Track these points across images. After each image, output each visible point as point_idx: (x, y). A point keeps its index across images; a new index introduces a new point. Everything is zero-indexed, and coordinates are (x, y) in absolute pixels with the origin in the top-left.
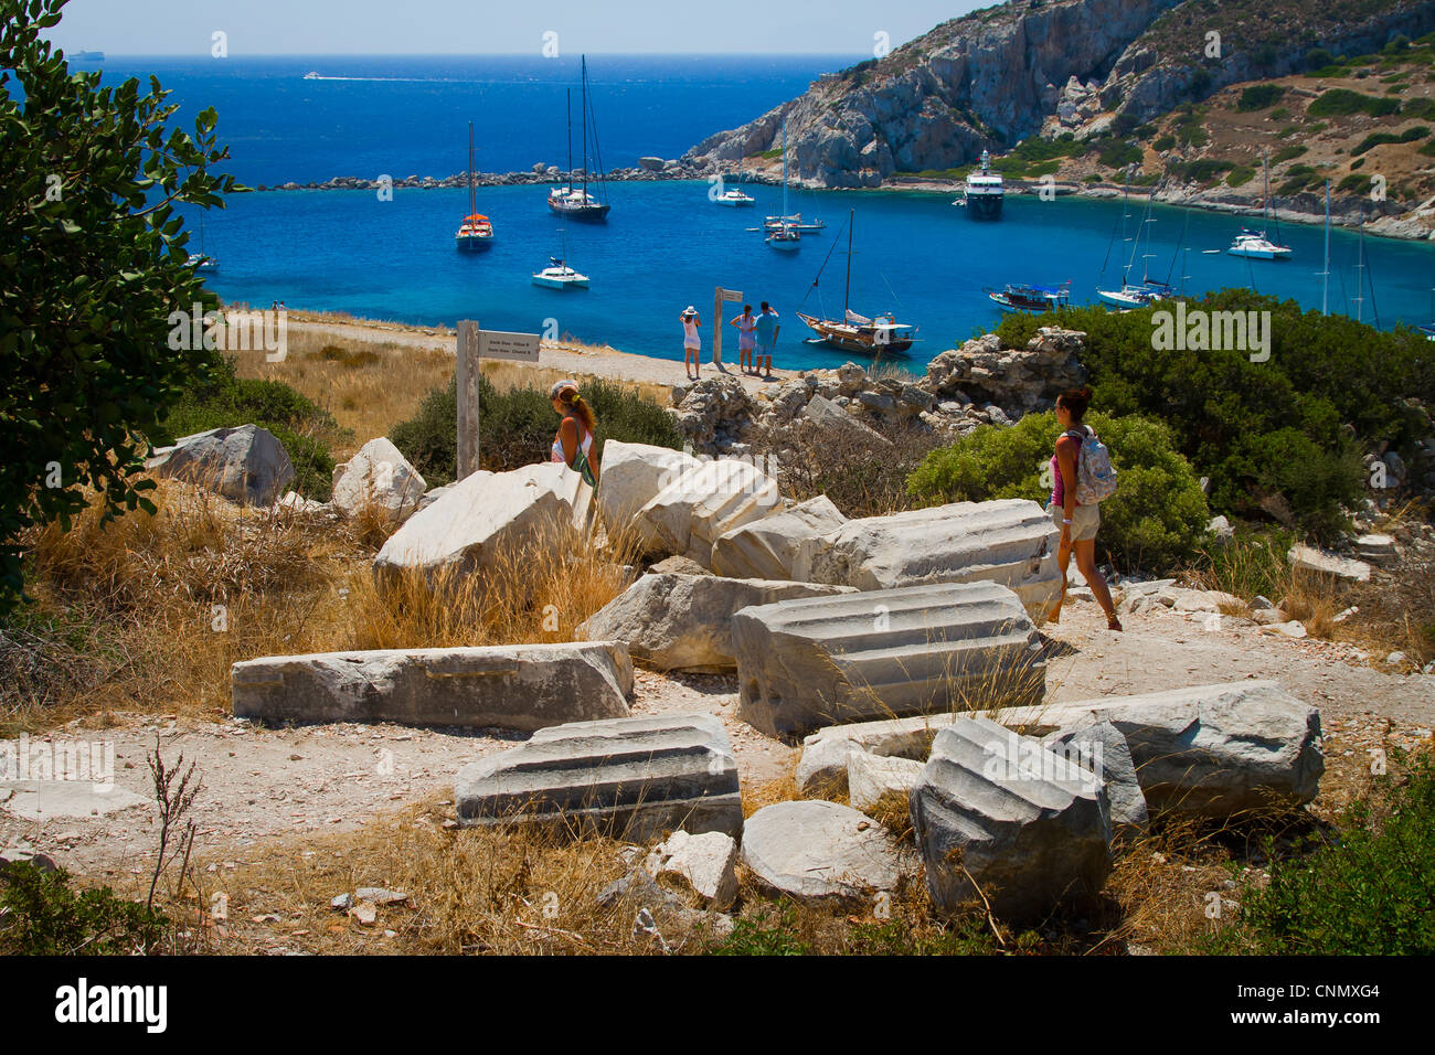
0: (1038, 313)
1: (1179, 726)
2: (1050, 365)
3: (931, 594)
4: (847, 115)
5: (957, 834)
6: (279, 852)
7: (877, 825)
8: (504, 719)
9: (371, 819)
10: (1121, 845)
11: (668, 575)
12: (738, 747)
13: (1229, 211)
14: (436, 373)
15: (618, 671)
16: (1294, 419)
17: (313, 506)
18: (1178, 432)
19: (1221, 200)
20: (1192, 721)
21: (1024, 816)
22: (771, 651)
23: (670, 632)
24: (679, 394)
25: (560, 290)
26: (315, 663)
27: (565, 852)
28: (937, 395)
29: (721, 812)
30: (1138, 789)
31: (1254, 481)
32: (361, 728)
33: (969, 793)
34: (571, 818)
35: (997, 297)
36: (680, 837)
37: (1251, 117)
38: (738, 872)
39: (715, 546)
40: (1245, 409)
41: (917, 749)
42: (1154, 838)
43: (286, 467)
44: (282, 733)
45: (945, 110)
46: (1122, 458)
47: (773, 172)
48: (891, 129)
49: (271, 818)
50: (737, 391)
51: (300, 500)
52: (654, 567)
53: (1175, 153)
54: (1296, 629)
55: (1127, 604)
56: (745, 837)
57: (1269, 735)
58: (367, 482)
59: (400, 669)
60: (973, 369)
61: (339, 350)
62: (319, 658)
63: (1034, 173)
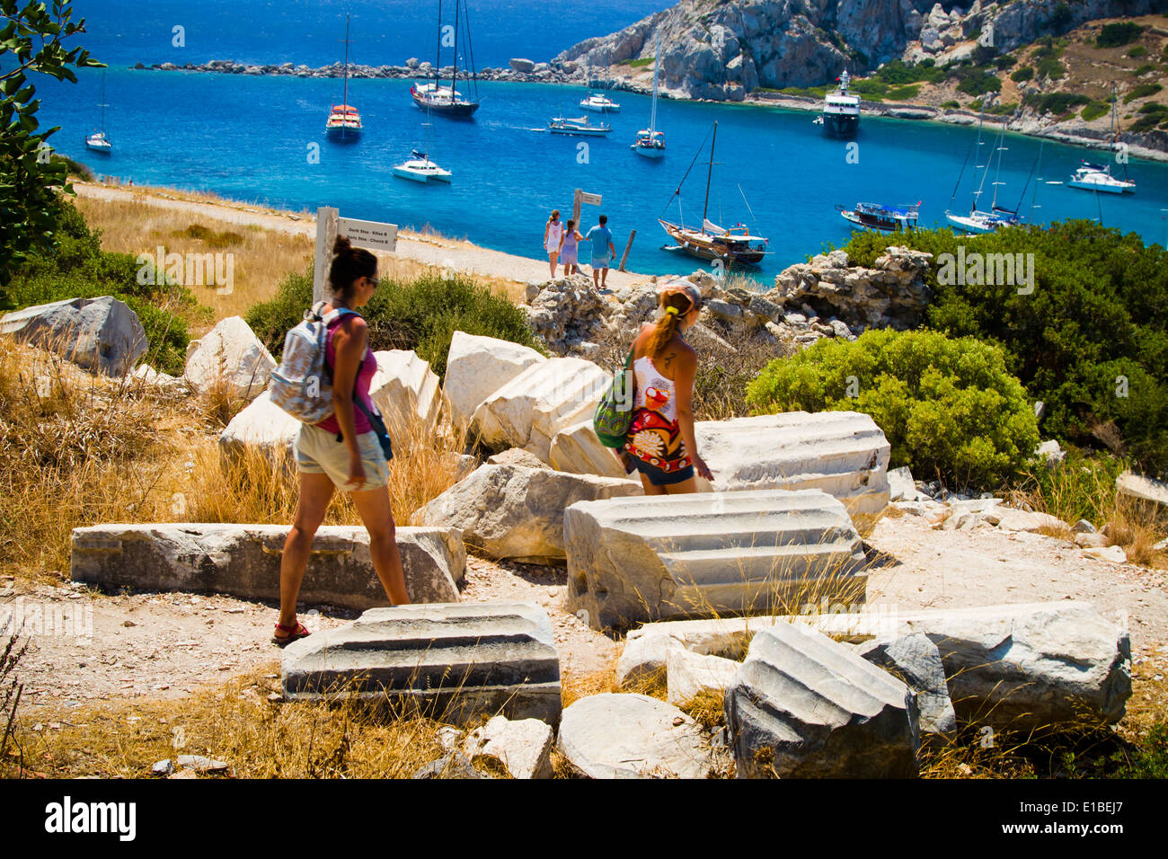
0: (886, 232)
1: (991, 642)
2: (895, 284)
3: (760, 499)
4: (716, 29)
5: (768, 734)
6: (105, 715)
7: (692, 721)
8: (337, 598)
9: (197, 688)
10: (929, 754)
11: (505, 466)
12: (562, 638)
13: (1081, 144)
14: (297, 259)
15: (451, 557)
16: (1131, 352)
17: (165, 379)
18: (1016, 356)
19: (1075, 133)
20: (1005, 637)
21: (836, 720)
22: (601, 546)
23: (505, 521)
24: (532, 292)
25: (423, 183)
26: (155, 533)
27: (386, 730)
28: (784, 307)
29: (542, 700)
30: (948, 701)
31: (1088, 408)
32: (196, 599)
33: (782, 695)
34: (395, 698)
35: (849, 215)
36: (498, 722)
37: (1109, 53)
38: (554, 759)
39: (554, 441)
40: (1082, 338)
41: (735, 651)
42: (960, 749)
43: (141, 341)
44: (118, 599)
45: (811, 29)
46: (957, 378)
47: (641, 80)
48: (757, 45)
49: (99, 681)
50: (589, 293)
51: (152, 372)
52: (493, 457)
53: (1033, 85)
54: (1116, 554)
55: (953, 521)
56: (562, 726)
57: (1079, 655)
58: (218, 359)
59: (237, 543)
60: (821, 284)
61: (205, 230)
62: (159, 527)
63: (894, 96)
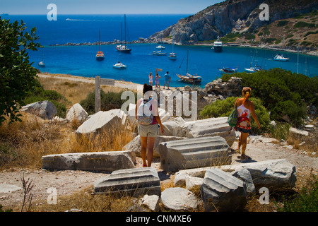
0: (230, 74)
1: (263, 170)
2: (233, 86)
3: (205, 139)
4: (187, 28)
5: (211, 195)
7: (192, 193)
8: (106, 169)
9: (74, 192)
10: (249, 198)
13: (275, 50)
14: (91, 88)
15: (132, 157)
16: (291, 98)
17: (62, 119)
18: (263, 101)
19: (274, 47)
20: (266, 168)
21: (226, 191)
22: (168, 153)
27: (119, 200)
28: (207, 93)
29: (156, 190)
30: (253, 184)
31: (281, 112)
32: (72, 171)
33: (213, 186)
34: (121, 192)
35: (221, 70)
36: (146, 196)
37: (280, 28)
38: (160, 204)
40: (279, 96)
41: (202, 175)
43: (55, 110)
44: (54, 172)
45: (209, 27)
47: (170, 41)
48: (197, 31)
51: (58, 118)
53: (263, 36)
54: (291, 147)
56: (161, 196)
57: (284, 172)
58: (74, 114)
59: (81, 157)
60: (216, 87)
61: (68, 83)
62: (62, 155)
63: (230, 41)
